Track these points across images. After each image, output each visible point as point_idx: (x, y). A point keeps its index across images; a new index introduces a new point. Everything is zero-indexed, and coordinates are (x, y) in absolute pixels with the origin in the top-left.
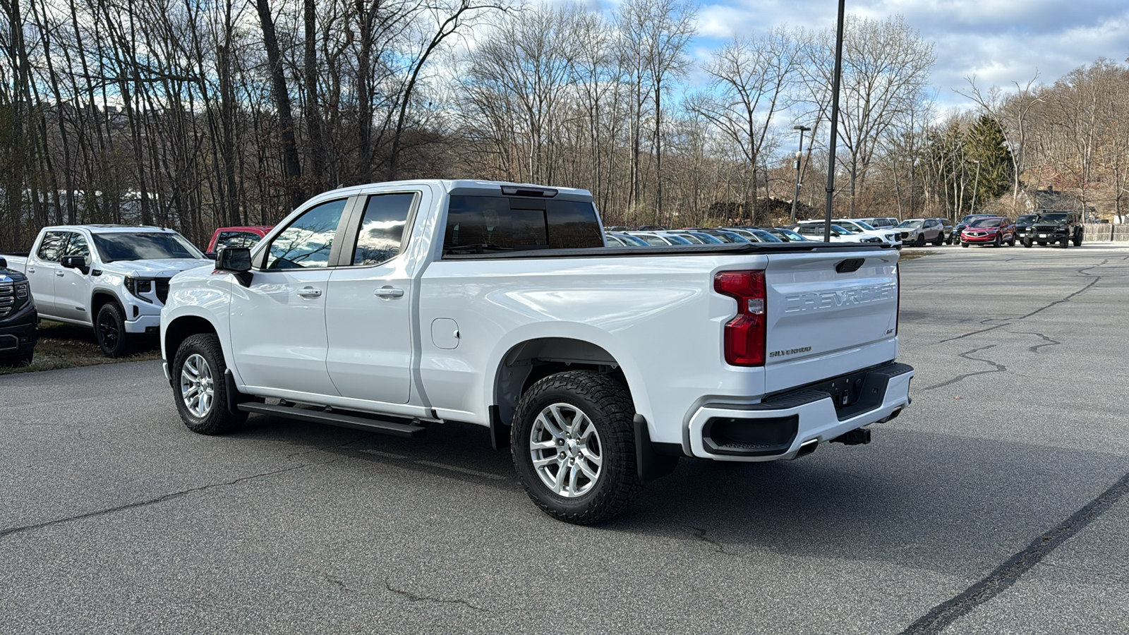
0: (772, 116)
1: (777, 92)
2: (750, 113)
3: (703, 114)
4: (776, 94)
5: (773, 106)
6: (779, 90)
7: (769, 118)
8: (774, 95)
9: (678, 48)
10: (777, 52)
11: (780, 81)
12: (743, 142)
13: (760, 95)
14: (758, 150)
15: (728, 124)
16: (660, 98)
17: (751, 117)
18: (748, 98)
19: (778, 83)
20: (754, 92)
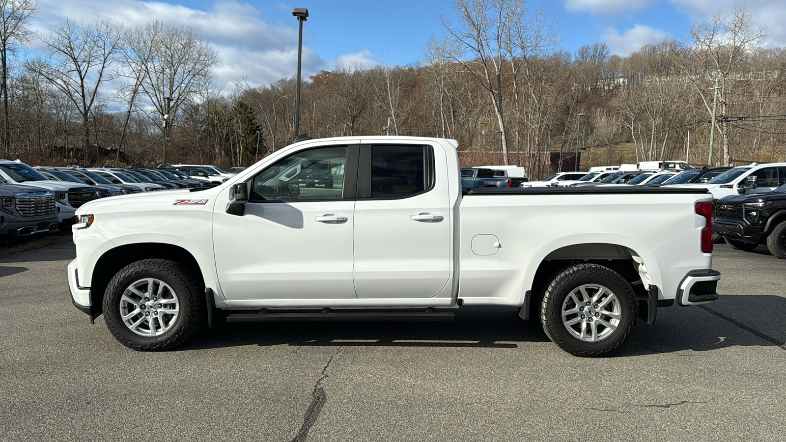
0: (100, 84)
1: (103, 67)
2: (82, 79)
3: (43, 75)
4: (103, 68)
5: (100, 77)
6: (105, 65)
7: (98, 85)
8: (101, 69)
9: (20, 19)
10: (102, 38)
11: (105, 59)
12: (77, 101)
13: (88, 67)
14: (89, 108)
15: (64, 86)
16: (6, 58)
17: (82, 82)
18: (79, 68)
19: (103, 60)
20: (84, 64)
